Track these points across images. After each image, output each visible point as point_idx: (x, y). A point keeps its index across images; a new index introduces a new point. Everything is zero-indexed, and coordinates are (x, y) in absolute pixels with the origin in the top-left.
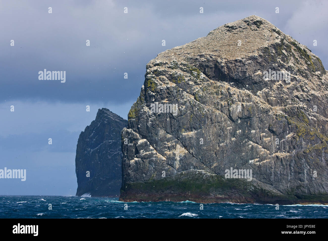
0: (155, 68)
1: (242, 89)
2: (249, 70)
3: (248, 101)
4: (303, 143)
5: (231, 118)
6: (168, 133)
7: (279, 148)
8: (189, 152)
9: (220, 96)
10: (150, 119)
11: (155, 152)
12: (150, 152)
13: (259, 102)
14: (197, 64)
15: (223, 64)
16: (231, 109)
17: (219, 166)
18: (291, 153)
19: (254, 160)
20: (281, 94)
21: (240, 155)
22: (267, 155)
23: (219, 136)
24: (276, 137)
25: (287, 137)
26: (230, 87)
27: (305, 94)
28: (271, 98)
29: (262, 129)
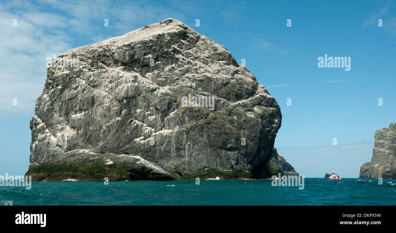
1: (130, 72)
2: (137, 53)
3: (135, 81)
4: (186, 118)
5: (116, 99)
6: (61, 116)
7: (164, 125)
8: (78, 133)
9: (109, 80)
10: (47, 104)
11: (49, 134)
12: (46, 134)
13: (145, 83)
14: (96, 55)
15: (114, 51)
16: (117, 90)
17: (105, 145)
18: (174, 130)
19: (140, 138)
20: (171, 75)
21: (126, 134)
22: (151, 132)
23: (105, 116)
24: (161, 115)
25: (171, 114)
26: (120, 71)
27: (196, 75)
28: (160, 79)
29: (147, 108)
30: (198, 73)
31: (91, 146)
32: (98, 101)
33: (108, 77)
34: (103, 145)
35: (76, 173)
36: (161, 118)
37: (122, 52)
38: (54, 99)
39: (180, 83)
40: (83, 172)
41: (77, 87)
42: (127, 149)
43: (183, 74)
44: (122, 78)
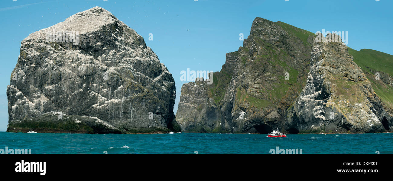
0: (26, 43)
1: (87, 55)
2: (91, 41)
3: (91, 63)
4: (130, 92)
5: (78, 75)
6: (36, 87)
7: (113, 96)
8: (50, 100)
9: (71, 61)
10: (23, 78)
11: (27, 100)
12: (24, 100)
13: (98, 64)
16: (79, 69)
17: (71, 109)
18: (121, 99)
19: (96, 105)
20: (115, 58)
21: (86, 101)
22: (105, 101)
23: (71, 88)
24: (111, 88)
25: (119, 88)
26: (78, 54)
27: (131, 59)
28: (107, 61)
29: (101, 83)
30: (131, 57)
31: (61, 110)
32: (64, 77)
33: (69, 58)
34: (70, 109)
35: (56, 129)
36: (111, 90)
37: (81, 39)
38: (29, 74)
39: (121, 65)
40: (60, 127)
41: (47, 65)
42: (87, 112)
43: (122, 58)
44: (81, 60)
